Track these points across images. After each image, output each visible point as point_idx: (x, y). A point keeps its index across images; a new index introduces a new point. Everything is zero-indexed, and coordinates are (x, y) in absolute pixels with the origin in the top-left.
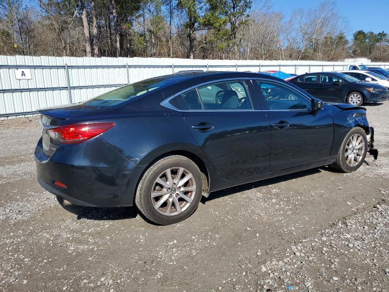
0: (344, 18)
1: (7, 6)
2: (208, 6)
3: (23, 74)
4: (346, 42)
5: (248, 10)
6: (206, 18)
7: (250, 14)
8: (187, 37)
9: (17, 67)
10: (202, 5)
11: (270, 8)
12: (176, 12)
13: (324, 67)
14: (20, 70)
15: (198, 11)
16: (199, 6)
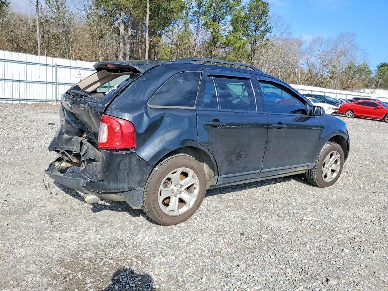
0: (363, 50)
1: (55, 11)
2: (231, 28)
3: (79, 74)
4: (369, 72)
5: (268, 34)
6: (227, 39)
7: (270, 38)
8: (210, 53)
9: (76, 68)
10: (225, 27)
11: (290, 34)
12: (202, 30)
13: (337, 95)
14: (78, 71)
15: (222, 32)
16: (223, 28)
